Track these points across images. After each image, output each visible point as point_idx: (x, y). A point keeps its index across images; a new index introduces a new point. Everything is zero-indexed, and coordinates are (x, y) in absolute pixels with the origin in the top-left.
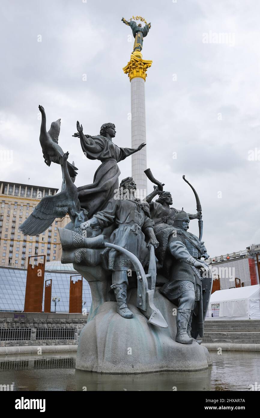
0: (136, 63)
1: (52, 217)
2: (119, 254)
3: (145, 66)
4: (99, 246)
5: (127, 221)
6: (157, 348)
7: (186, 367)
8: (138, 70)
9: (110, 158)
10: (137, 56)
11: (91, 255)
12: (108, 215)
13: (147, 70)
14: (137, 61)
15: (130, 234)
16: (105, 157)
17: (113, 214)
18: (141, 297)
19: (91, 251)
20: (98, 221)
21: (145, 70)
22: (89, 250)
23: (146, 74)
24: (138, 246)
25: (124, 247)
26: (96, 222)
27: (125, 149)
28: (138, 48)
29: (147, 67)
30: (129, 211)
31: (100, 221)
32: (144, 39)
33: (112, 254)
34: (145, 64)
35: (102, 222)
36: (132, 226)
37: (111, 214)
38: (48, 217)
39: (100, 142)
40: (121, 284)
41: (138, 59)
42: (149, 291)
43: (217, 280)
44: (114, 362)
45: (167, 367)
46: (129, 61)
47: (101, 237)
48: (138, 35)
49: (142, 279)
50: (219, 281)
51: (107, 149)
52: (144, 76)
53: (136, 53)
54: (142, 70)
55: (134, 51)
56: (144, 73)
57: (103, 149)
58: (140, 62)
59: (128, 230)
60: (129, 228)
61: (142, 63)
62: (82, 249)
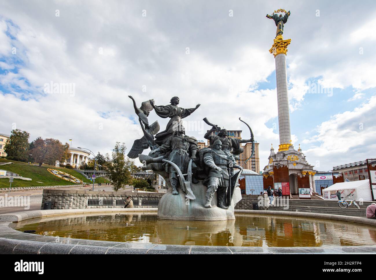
0: (278, 44)
1: (141, 149)
2: (170, 165)
3: (286, 44)
4: (160, 161)
5: (175, 148)
6: (189, 209)
7: (203, 219)
8: (280, 49)
9: (174, 116)
10: (279, 39)
11: (156, 166)
12: (165, 146)
13: (287, 47)
14: (279, 43)
15: (176, 154)
16: (171, 116)
17: (168, 145)
18: (182, 185)
19: (156, 164)
20: (160, 149)
21: (285, 47)
22: (155, 163)
23: (287, 50)
24: (182, 160)
25: (172, 162)
26: (160, 150)
27: (189, 109)
28: (279, 33)
29: (287, 45)
30: (176, 142)
31: (162, 149)
32: (284, 25)
33: (167, 165)
34: (285, 43)
35: (163, 149)
36: (178, 150)
37: (167, 145)
38: (140, 149)
39: (168, 108)
40: (172, 179)
41: (279, 41)
42: (186, 183)
43: (341, 177)
44: (164, 214)
45: (195, 218)
46: (273, 45)
47: (162, 157)
48: (279, 24)
49: (180, 176)
50: (343, 178)
51: (172, 112)
52: (285, 51)
53: (279, 37)
54: (283, 48)
55: (277, 36)
56: (284, 49)
57: (170, 112)
58: (281, 43)
59: (176, 152)
60: (176, 151)
61: (283, 43)
62: (151, 164)
